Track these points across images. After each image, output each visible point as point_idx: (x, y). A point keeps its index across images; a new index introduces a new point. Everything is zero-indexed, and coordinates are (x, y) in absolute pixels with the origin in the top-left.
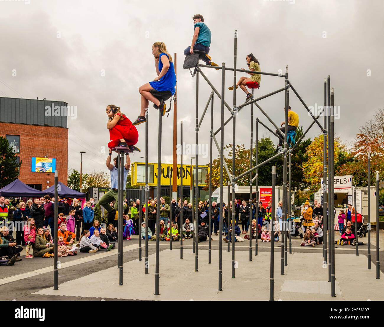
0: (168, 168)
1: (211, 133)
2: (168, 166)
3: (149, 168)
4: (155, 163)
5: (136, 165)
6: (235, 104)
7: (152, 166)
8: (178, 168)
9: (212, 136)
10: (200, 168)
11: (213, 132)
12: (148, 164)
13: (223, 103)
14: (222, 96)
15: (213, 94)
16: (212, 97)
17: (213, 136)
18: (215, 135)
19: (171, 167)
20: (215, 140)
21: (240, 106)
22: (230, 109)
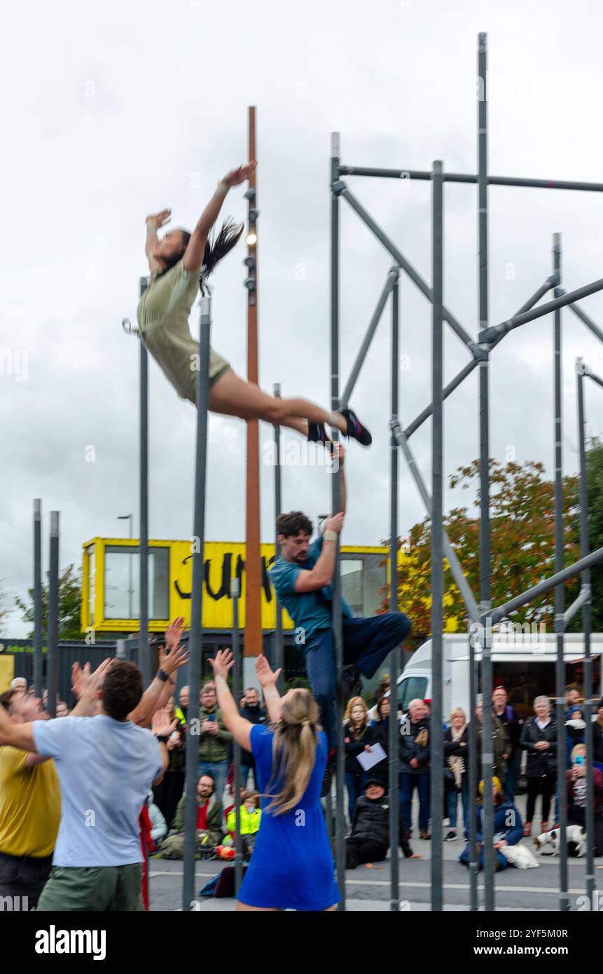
0: (228, 557)
1: (393, 429)
2: (227, 552)
3: (151, 559)
4: (174, 541)
5: (98, 549)
6: (484, 315)
7: (164, 553)
8: (264, 558)
9: (395, 442)
10: (353, 556)
11: (398, 425)
12: (151, 544)
13: (440, 316)
14: (433, 284)
15: (397, 277)
16: (393, 286)
17: (400, 440)
18: (408, 434)
19: (239, 558)
20: (409, 456)
21: (505, 324)
22: (464, 338)
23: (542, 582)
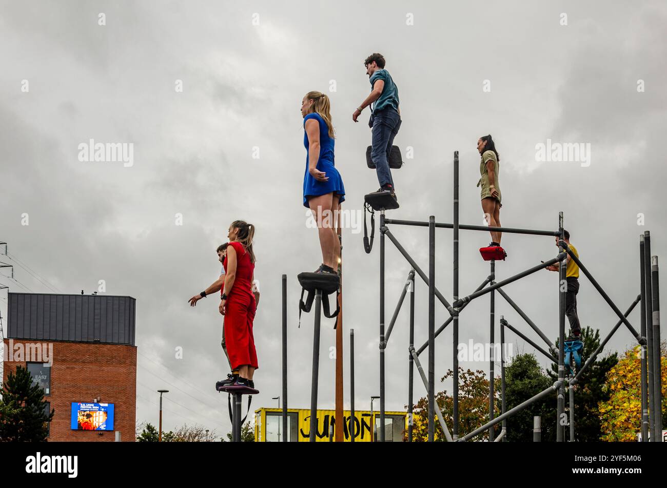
0: (327, 417)
1: (410, 352)
2: (326, 415)
3: (289, 418)
4: (300, 410)
5: (263, 413)
6: (456, 293)
7: (295, 415)
8: (345, 417)
9: (411, 358)
10: (389, 416)
11: (414, 349)
12: (288, 411)
13: (433, 292)
14: (430, 277)
16: (412, 278)
17: (414, 357)
18: (418, 355)
19: (333, 417)
20: (418, 364)
21: (466, 298)
22: (446, 305)
23: (482, 427)
